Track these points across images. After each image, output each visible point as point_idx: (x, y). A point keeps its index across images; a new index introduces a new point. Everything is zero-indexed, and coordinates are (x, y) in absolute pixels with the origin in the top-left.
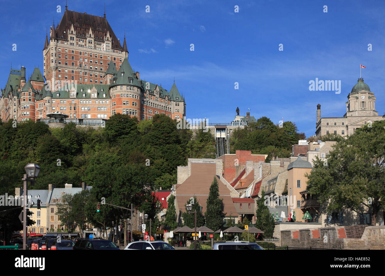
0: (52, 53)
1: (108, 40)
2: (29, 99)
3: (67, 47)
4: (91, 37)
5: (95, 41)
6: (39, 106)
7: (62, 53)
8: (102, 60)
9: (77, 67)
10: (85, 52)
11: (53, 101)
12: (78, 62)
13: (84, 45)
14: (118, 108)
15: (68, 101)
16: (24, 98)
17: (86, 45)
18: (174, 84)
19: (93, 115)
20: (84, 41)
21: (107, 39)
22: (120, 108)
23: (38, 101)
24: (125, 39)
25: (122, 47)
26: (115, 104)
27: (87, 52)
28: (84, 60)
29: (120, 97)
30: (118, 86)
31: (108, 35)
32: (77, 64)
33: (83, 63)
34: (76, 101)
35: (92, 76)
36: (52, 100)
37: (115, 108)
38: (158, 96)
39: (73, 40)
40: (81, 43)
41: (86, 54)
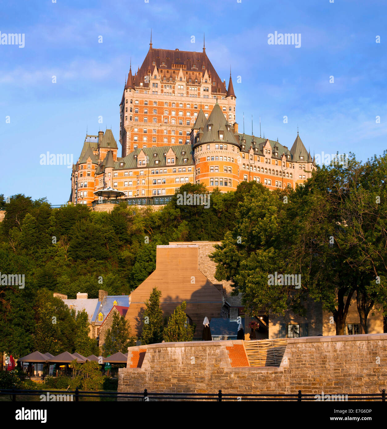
0: (127, 108)
1: (206, 82)
2: (88, 174)
3: (147, 97)
4: (182, 80)
5: (187, 85)
6: (99, 182)
7: (140, 106)
8: (197, 110)
9: (160, 124)
10: (172, 102)
11: (115, 174)
12: (162, 116)
13: (172, 92)
14: (203, 177)
15: (135, 173)
16: (82, 173)
17: (174, 92)
18: (298, 136)
19: (169, 190)
20: (172, 87)
21: (204, 81)
22: (205, 176)
23: (99, 175)
24: (231, 78)
25: (227, 90)
26: (199, 172)
27: (175, 102)
28: (170, 114)
29: (206, 161)
30: (203, 145)
31: (206, 76)
32: (161, 120)
33: (170, 117)
34: (145, 171)
35: (182, 135)
36: (114, 171)
37: (199, 177)
38: (269, 156)
39: (157, 87)
40: (168, 90)
41: (174, 105)
